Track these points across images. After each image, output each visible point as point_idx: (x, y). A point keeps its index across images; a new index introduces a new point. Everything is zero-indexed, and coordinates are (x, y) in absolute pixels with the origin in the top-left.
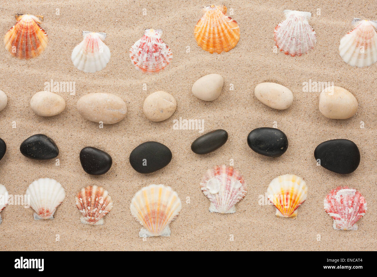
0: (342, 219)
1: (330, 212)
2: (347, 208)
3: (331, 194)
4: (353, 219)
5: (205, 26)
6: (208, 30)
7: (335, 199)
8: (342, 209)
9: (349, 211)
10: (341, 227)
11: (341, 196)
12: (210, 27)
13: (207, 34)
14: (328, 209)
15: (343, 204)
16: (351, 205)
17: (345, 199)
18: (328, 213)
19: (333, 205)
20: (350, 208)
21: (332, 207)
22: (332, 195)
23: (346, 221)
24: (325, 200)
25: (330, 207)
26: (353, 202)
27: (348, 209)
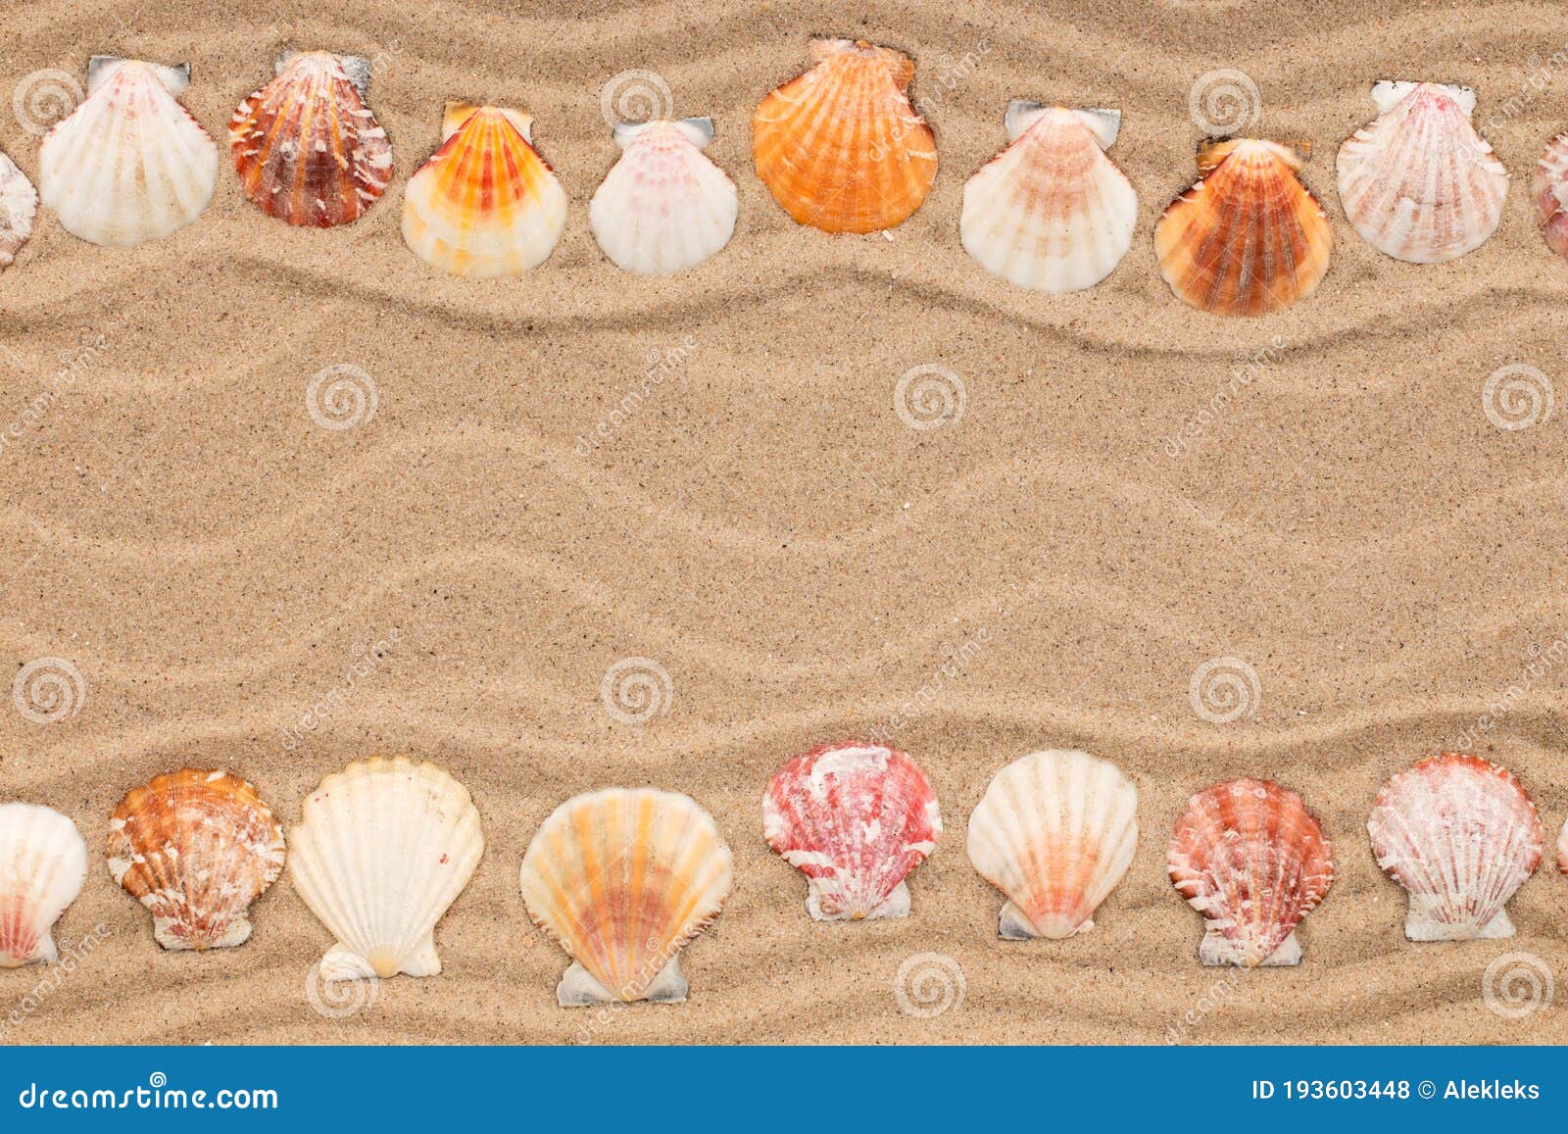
0: (839, 870)
1: (792, 848)
2: (857, 821)
3: (789, 774)
4: (885, 869)
5: (811, 105)
6: (817, 122)
7: (806, 793)
8: (835, 828)
9: (864, 835)
10: (839, 905)
11: (830, 776)
12: (831, 114)
13: (808, 139)
14: (783, 835)
15: (839, 809)
16: (870, 809)
17: (846, 788)
18: (785, 855)
19: (801, 816)
20: (869, 825)
21: (796, 825)
22: (795, 776)
23: (858, 877)
24: (768, 802)
25: (789, 825)
26: (879, 797)
27: (858, 827)
